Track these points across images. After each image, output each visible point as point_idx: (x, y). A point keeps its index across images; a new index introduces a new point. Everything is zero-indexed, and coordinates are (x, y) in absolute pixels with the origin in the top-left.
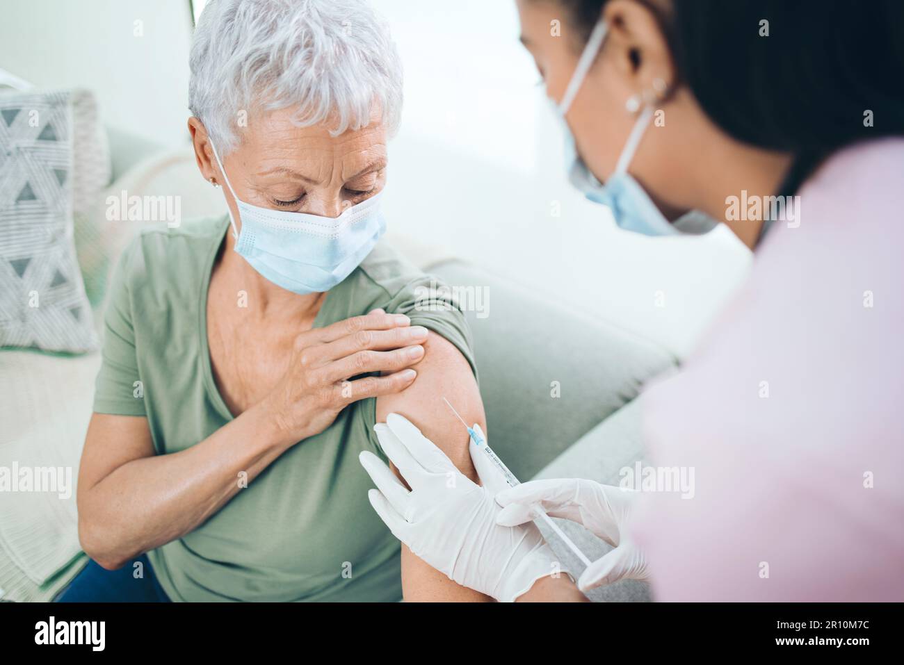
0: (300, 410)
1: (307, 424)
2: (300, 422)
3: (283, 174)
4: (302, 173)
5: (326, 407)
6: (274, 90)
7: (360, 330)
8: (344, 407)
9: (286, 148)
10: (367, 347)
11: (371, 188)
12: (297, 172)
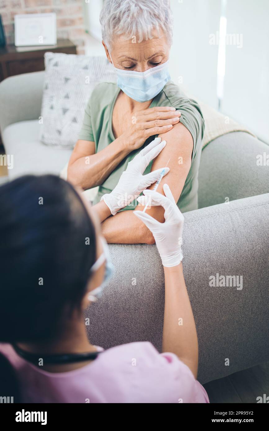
0: (132, 138)
1: (134, 144)
2: (132, 143)
3: (125, 57)
4: (130, 57)
5: (141, 137)
6: (118, 27)
7: (157, 112)
8: (148, 137)
9: (125, 48)
10: (158, 118)
11: (158, 62)
12: (128, 56)
